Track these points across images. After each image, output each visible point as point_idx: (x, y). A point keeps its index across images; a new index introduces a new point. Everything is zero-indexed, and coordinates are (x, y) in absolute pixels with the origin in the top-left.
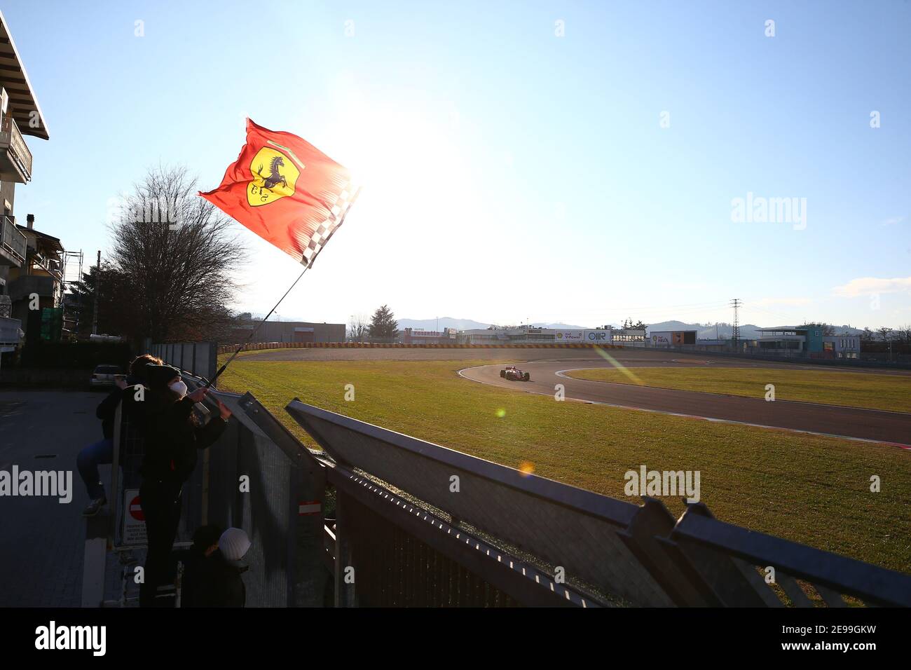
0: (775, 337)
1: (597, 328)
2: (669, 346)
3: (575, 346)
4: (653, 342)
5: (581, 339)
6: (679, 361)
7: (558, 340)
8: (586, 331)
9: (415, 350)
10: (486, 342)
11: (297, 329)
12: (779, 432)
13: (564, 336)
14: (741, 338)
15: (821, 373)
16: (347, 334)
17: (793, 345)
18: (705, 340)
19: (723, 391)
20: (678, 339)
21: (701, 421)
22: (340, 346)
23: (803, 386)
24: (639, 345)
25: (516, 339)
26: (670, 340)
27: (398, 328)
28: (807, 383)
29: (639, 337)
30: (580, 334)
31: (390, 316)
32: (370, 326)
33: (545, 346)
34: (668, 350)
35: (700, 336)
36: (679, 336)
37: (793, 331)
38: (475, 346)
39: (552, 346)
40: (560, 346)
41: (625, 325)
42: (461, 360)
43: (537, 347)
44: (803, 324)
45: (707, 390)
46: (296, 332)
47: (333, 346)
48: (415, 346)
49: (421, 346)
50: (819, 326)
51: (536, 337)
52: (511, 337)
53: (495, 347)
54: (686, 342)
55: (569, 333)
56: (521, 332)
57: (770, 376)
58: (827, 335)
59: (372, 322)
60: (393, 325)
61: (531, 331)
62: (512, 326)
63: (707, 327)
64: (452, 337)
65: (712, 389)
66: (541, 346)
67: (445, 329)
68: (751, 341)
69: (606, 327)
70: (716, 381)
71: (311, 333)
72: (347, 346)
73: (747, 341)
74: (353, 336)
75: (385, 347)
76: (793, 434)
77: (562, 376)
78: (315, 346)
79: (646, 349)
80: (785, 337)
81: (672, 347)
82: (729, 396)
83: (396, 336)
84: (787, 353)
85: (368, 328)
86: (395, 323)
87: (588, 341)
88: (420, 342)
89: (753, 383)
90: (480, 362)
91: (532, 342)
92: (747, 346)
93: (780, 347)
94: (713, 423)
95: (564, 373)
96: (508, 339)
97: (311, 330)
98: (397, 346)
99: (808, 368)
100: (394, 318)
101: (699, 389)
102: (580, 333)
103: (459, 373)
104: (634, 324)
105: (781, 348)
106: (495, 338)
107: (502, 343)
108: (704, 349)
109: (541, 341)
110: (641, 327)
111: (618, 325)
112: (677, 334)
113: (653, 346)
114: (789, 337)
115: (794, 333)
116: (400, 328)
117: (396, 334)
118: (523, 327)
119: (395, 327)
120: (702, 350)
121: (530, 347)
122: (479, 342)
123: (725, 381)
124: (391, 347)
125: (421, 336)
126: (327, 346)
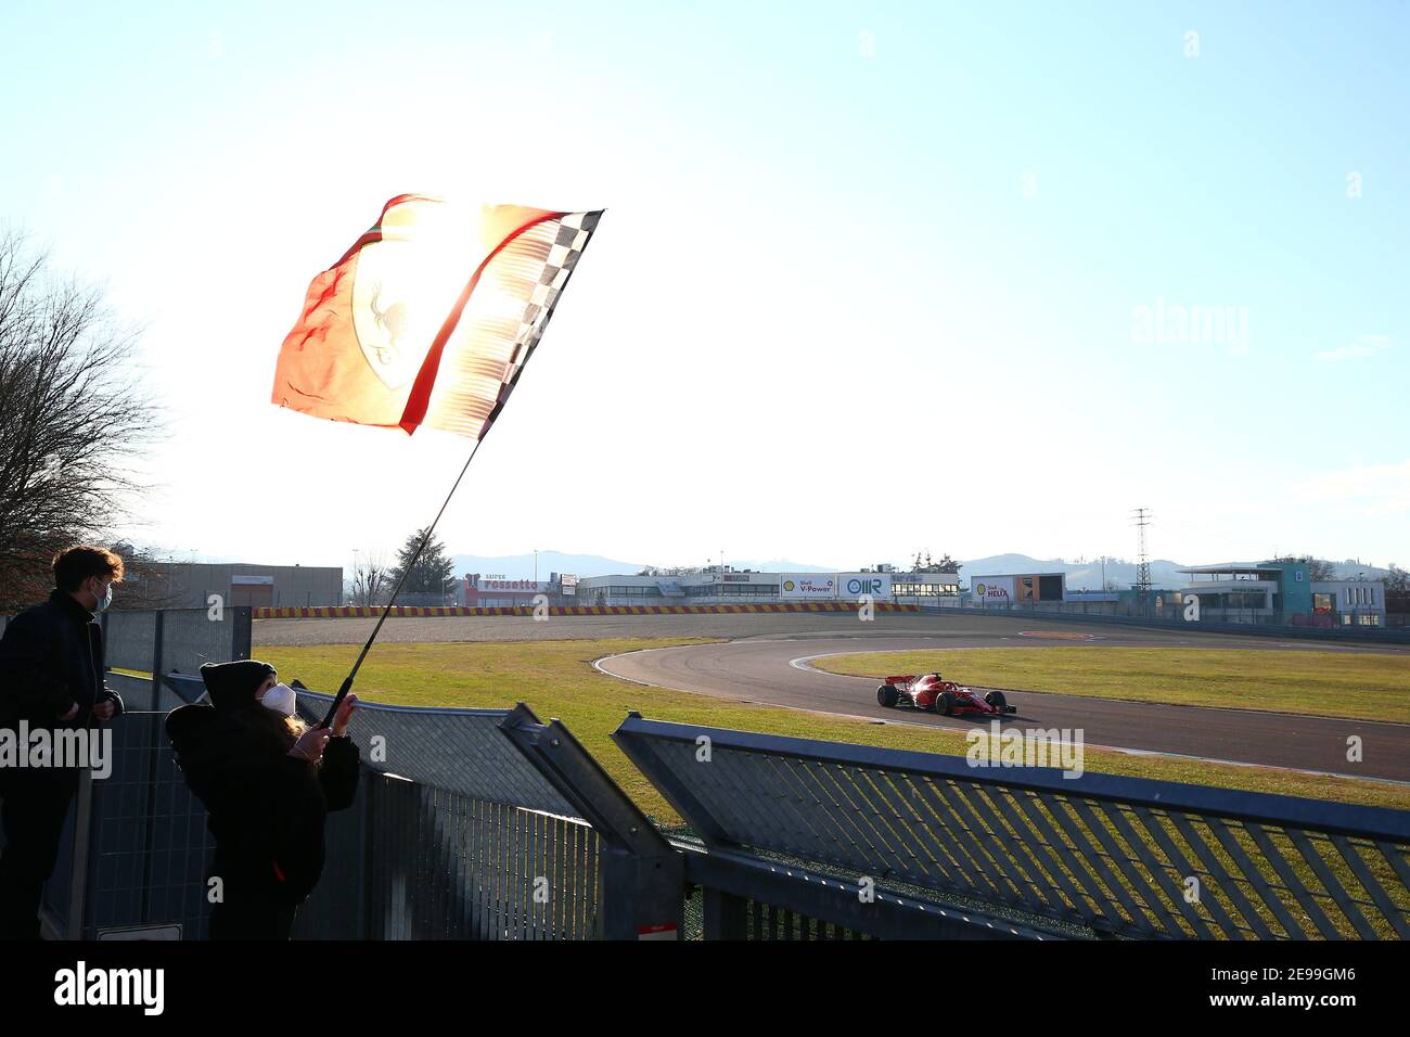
0: (1216, 585)
1: (862, 570)
2: (1009, 604)
3: (821, 608)
4: (977, 598)
5: (831, 594)
6: (1033, 634)
7: (785, 595)
8: (840, 576)
9: (491, 619)
10: (640, 602)
11: (238, 579)
12: (1276, 775)
13: (798, 586)
14: (1154, 588)
15: (1316, 654)
16: (347, 589)
17: (1255, 599)
18: (1079, 592)
19: (1137, 695)
20: (1028, 590)
21: (1113, 755)
22: (332, 614)
23: (1292, 683)
24: (948, 603)
25: (697, 594)
26: (1011, 593)
27: (453, 573)
28: (1297, 676)
29: (948, 588)
30: (830, 583)
31: (437, 549)
32: (396, 571)
33: (759, 608)
34: (1009, 614)
35: (1071, 584)
36: (1030, 585)
37: (1254, 572)
38: (615, 611)
39: (774, 608)
40: (790, 608)
41: (918, 563)
42: (593, 640)
43: (744, 609)
44: (1273, 559)
45: (1105, 693)
46: (233, 585)
47: (318, 614)
48: (492, 612)
49: (506, 612)
50: (1303, 561)
51: (740, 589)
52: (688, 591)
53: (657, 610)
54: (1043, 596)
55: (807, 582)
56: (708, 579)
57: (1219, 663)
58: (1318, 579)
59: (399, 561)
60: (443, 568)
61: (727, 578)
62: (687, 567)
63: (1077, 567)
64: (567, 592)
65: (1114, 690)
66: (751, 608)
67: (553, 575)
68: (1171, 592)
69: (880, 567)
70: (1116, 674)
71: (268, 588)
72: (346, 613)
73: (1162, 593)
74: (358, 590)
75: (428, 614)
76: (1305, 780)
77: (806, 669)
78: (279, 615)
79: (962, 611)
80: (1238, 585)
81: (1014, 608)
82: (1150, 703)
83: (451, 590)
84: (1245, 616)
85: (392, 576)
86: (448, 563)
87: (845, 595)
88: (503, 603)
89: (1191, 678)
90: (633, 642)
91: (733, 599)
92: (1163, 603)
93: (1227, 605)
94: (1140, 758)
95: (809, 663)
96: (683, 594)
97: (269, 580)
98: (453, 612)
99: (1289, 645)
100: (444, 555)
101: (1089, 692)
102: (830, 580)
103: (597, 665)
104: (935, 560)
105: (1231, 607)
106: (655, 592)
107: (670, 603)
108: (1079, 610)
109: (749, 599)
110: (950, 568)
111: (905, 565)
112: (1026, 581)
113: (976, 604)
114: (1247, 585)
115: (1254, 577)
116: (458, 573)
117: (451, 588)
118: (712, 569)
119: (447, 573)
120: (1076, 611)
121: (729, 610)
122: (623, 602)
123: (1133, 674)
124: (441, 613)
125: (499, 590)
126: (305, 614)
